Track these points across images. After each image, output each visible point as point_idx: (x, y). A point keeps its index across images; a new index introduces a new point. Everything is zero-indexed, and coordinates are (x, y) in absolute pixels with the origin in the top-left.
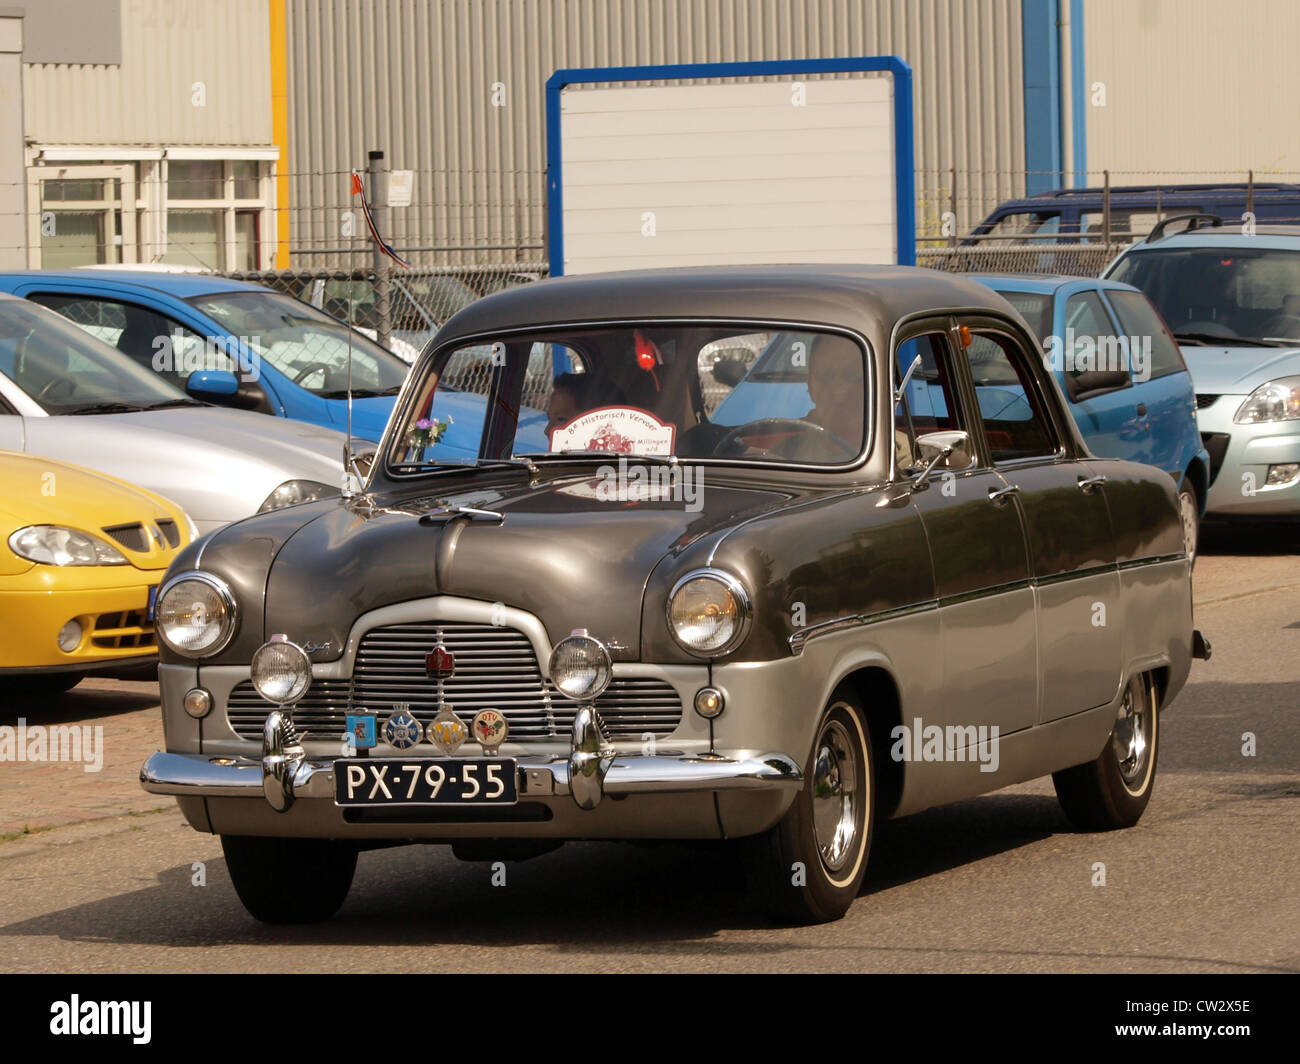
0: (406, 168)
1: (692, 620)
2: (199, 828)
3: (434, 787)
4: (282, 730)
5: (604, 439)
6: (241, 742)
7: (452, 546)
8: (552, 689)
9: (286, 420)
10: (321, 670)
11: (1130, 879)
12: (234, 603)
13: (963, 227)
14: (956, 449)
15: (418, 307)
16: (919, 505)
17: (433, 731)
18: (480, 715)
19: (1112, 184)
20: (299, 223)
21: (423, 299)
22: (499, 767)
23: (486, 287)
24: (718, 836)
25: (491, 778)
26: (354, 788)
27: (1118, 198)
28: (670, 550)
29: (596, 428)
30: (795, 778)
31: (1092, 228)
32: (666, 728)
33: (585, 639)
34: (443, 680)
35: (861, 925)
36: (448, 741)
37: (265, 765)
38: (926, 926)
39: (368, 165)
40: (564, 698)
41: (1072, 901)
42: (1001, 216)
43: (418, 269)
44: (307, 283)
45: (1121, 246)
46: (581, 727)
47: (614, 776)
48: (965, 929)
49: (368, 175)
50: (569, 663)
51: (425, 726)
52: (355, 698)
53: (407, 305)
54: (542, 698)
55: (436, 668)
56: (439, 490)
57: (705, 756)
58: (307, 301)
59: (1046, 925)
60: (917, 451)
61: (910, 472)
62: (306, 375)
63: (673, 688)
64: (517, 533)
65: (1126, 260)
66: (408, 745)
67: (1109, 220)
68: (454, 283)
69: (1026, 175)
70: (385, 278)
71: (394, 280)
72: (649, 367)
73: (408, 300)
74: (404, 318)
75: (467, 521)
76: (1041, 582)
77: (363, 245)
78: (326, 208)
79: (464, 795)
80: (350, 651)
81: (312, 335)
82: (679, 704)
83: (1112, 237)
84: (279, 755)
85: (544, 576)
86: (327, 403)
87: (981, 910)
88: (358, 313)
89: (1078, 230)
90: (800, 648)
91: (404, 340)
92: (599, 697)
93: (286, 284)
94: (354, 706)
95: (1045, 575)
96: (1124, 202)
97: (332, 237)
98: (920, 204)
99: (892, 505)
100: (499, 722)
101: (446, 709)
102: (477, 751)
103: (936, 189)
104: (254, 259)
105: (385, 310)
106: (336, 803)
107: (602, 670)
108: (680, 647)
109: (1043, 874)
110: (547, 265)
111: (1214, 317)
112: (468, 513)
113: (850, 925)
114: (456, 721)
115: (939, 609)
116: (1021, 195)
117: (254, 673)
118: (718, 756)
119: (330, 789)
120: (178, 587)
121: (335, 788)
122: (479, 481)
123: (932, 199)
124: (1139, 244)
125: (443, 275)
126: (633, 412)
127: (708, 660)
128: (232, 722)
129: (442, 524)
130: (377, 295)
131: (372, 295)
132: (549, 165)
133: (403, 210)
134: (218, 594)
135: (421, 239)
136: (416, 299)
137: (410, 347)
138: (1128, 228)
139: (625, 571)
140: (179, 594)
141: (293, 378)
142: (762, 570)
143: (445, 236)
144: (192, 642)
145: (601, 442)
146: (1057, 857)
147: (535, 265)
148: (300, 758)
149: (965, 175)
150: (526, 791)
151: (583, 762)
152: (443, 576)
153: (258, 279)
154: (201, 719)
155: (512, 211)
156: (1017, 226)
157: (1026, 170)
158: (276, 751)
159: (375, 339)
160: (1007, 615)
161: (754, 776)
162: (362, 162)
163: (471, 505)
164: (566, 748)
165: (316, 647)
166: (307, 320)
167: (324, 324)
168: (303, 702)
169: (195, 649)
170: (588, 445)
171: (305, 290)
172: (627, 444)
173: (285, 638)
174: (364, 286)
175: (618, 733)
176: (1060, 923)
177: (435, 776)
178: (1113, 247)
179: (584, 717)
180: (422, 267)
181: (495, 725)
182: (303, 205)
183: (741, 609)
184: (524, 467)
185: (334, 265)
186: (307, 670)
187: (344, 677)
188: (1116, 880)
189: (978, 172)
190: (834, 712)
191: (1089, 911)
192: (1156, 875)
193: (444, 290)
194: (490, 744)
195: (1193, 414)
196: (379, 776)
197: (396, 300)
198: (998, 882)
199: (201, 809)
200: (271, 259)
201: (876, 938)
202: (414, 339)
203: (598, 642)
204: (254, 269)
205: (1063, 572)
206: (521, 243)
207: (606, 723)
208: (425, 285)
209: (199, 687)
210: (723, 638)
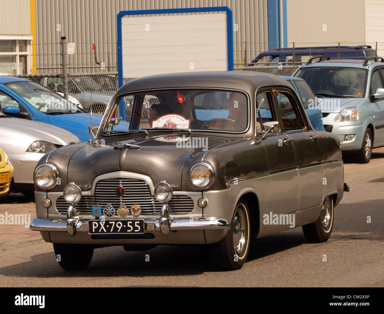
0: (73, 42)
1: (198, 178)
2: (47, 241)
3: (119, 228)
4: (73, 211)
5: (168, 124)
6: (60, 215)
7: (124, 156)
8: (155, 199)
9: (36, 122)
10: (84, 193)
11: (301, 265)
12: (58, 173)
13: (249, 60)
14: (275, 127)
15: (77, 86)
16: (264, 143)
17: (119, 211)
18: (133, 207)
19: (295, 47)
20: (39, 59)
21: (78, 83)
22: (139, 222)
23: (98, 79)
24: (204, 243)
25: (136, 226)
26: (95, 229)
27: (297, 51)
28: (190, 157)
29: (166, 121)
30: (227, 226)
31: (289, 61)
32: (190, 210)
33: (165, 184)
34: (121, 196)
35: (217, 280)
36: (123, 215)
37: (67, 222)
38: (237, 281)
39: (61, 41)
40: (158, 201)
41: (283, 272)
42: (261, 57)
43: (77, 74)
44: (42, 78)
45: (298, 66)
46: (164, 210)
47: (173, 225)
48: (249, 281)
49: (61, 44)
50: (160, 191)
51: (116, 210)
52: (95, 202)
53: (73, 85)
54: (151, 201)
55: (119, 192)
56: (118, 139)
57: (200, 219)
58: (42, 84)
59: (275, 280)
60: (263, 128)
61: (261, 134)
62: (42, 107)
63: (191, 199)
64: (144, 152)
65: (300, 70)
66: (111, 216)
67: (295, 58)
68: (88, 78)
69: (269, 44)
70: (67, 77)
71: (70, 77)
72: (182, 102)
73: (74, 84)
74: (72, 89)
75: (129, 148)
76: (300, 167)
77: (59, 66)
78: (48, 55)
79: (128, 231)
80: (93, 187)
81: (43, 95)
82: (193, 203)
83: (295, 63)
84: (72, 219)
85: (152, 165)
86: (48, 117)
87: (255, 276)
88: (58, 88)
89: (285, 61)
90: (229, 187)
91: (72, 96)
92: (169, 201)
93: (35, 79)
94: (94, 204)
95: (301, 166)
96: (299, 52)
97: (50, 64)
98: (235, 53)
99: (256, 144)
100: (138, 208)
101: (123, 205)
102: (132, 217)
103: (240, 48)
104: (25, 71)
105: (67, 87)
106: (89, 233)
107: (170, 193)
108: (193, 186)
109: (274, 264)
110: (118, 73)
111: (328, 88)
112: (129, 146)
113: (213, 280)
114: (125, 208)
115: (270, 175)
116: (267, 50)
117: (64, 194)
118: (205, 219)
119: (87, 229)
120: (41, 168)
121: (89, 229)
122: (130, 136)
123: (239, 52)
124: (304, 65)
125: (85, 76)
126: (177, 116)
127: (202, 190)
128: (57, 209)
129: (121, 149)
130: (64, 82)
131: (62, 82)
132: (118, 41)
133: (72, 55)
134: (53, 170)
135: (78, 65)
136: (76, 83)
137: (74, 98)
138: (300, 61)
139: (176, 163)
140: (41, 170)
141: (37, 108)
142: (218, 163)
143: (85, 63)
144: (45, 185)
145: (167, 125)
146: (279, 259)
147: (114, 73)
148: (78, 220)
149: (249, 44)
150: (147, 230)
151: (164, 221)
152: (121, 165)
153: (26, 77)
154: (48, 208)
155: (107, 55)
156: (266, 60)
157: (269, 42)
158: (71, 218)
159: (63, 96)
160: (290, 177)
161: (215, 225)
162: (59, 40)
163: (129, 143)
164: (159, 217)
165: (83, 186)
166: (42, 90)
167: (47, 91)
168: (79, 203)
169: (46, 187)
170: (163, 126)
171: (41, 81)
172: (175, 125)
173: (74, 183)
174: (60, 79)
175: (174, 212)
176: (280, 280)
177: (119, 225)
178: (296, 66)
179: (164, 207)
180: (78, 73)
181: (138, 209)
182: (40, 54)
183: (212, 175)
184: (144, 132)
185: (50, 73)
186: (81, 193)
187: (91, 195)
188: (297, 266)
189: (253, 43)
190: (239, 207)
191: (289, 276)
192: (310, 264)
193: (85, 80)
194: (136, 215)
195: (321, 119)
196: (102, 225)
197: (70, 84)
198: (260, 267)
199: (48, 235)
200: (31, 71)
201: (221, 285)
202: (76, 96)
203: (168, 184)
204: (25, 74)
205: (306, 164)
206: (109, 65)
207: (171, 209)
208: (79, 79)
209: (47, 198)
210: (206, 183)
